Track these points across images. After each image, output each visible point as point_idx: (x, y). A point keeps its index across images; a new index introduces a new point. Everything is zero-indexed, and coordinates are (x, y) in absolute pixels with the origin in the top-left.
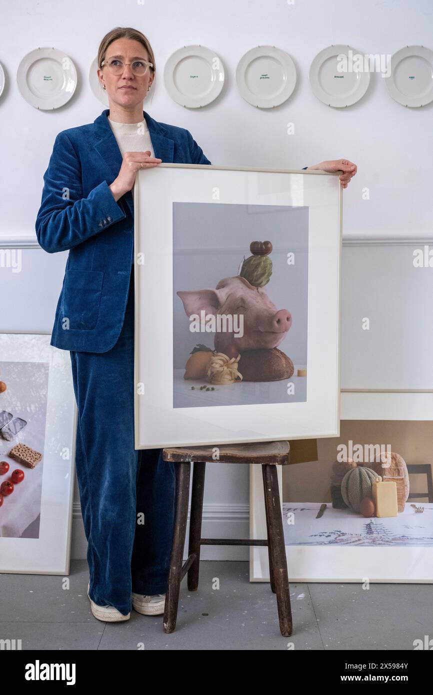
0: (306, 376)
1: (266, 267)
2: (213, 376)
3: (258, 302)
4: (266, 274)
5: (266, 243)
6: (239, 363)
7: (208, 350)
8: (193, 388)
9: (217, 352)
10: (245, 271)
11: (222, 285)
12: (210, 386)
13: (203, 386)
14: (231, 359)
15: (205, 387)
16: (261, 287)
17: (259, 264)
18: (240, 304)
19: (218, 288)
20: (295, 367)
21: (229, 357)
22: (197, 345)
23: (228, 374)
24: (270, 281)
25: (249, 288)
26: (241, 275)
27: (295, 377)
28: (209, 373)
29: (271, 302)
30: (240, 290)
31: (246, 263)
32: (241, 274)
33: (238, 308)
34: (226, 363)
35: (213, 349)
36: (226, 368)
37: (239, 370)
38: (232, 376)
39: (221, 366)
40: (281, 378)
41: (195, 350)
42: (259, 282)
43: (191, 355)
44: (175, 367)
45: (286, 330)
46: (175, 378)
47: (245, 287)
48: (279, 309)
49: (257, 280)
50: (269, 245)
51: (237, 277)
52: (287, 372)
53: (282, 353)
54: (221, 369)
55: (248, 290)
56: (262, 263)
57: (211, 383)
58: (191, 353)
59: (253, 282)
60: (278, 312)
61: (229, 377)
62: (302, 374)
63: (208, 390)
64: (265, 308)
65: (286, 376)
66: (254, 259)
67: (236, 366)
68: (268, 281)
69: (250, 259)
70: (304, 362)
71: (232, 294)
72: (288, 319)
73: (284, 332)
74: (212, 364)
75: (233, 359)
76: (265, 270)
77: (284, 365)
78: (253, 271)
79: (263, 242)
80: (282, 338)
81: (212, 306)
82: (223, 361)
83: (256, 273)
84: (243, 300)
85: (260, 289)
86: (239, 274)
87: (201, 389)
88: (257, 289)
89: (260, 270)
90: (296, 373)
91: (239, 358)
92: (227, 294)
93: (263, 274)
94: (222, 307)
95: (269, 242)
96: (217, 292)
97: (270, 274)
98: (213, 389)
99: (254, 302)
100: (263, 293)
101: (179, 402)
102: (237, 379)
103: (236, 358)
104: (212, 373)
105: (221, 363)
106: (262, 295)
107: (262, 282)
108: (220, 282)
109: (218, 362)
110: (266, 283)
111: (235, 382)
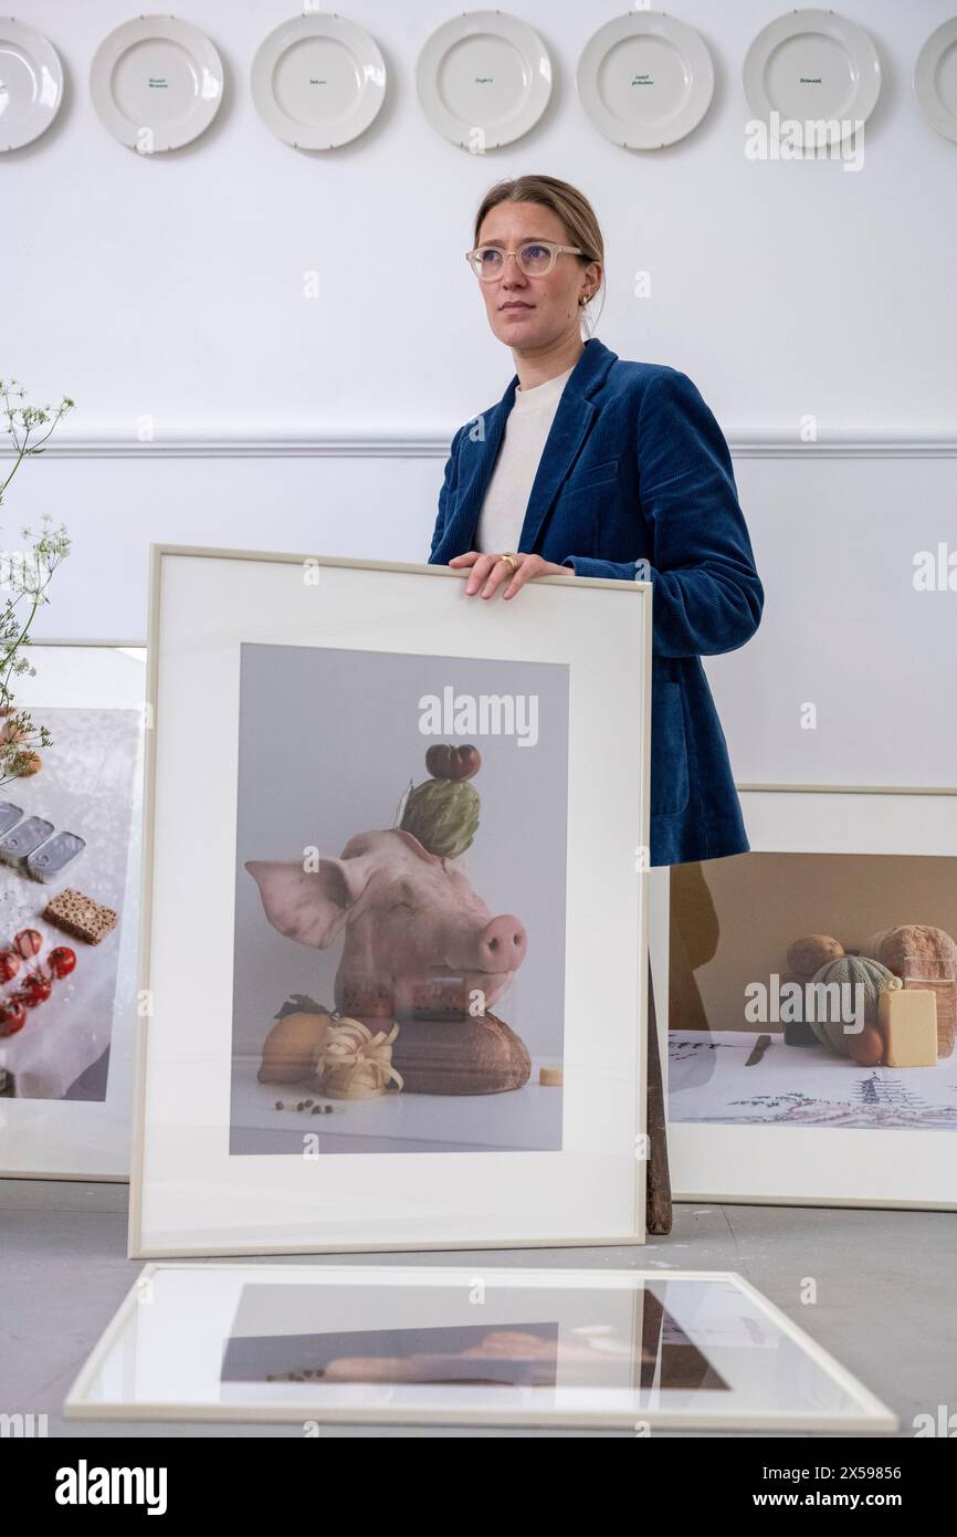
0: (561, 1085)
1: (465, 808)
2: (331, 1077)
3: (443, 895)
4: (464, 828)
5: (466, 751)
6: (394, 1046)
7: (320, 1010)
8: (279, 1106)
9: (341, 1017)
10: (412, 817)
11: (356, 849)
12: (322, 1102)
13: (304, 1101)
14: (374, 1035)
15: (309, 1104)
16: (452, 857)
17: (448, 800)
18: (401, 899)
19: (346, 857)
20: (533, 1060)
21: (371, 1032)
22: (292, 997)
23: (367, 1074)
24: (474, 843)
25: (422, 857)
26: (404, 825)
27: (532, 1086)
28: (320, 1069)
29: (474, 896)
30: (401, 863)
31: (418, 798)
32: (402, 824)
33: (393, 908)
34: (361, 1043)
35: (331, 1007)
36: (361, 1059)
37: (396, 1063)
38: (376, 1078)
39: (351, 1052)
40: (498, 1087)
41: (288, 1010)
42: (447, 844)
43: (278, 1020)
44: (237, 1051)
45: (513, 967)
46: (237, 1077)
47: (411, 856)
48: (494, 913)
49: (442, 840)
50: (472, 756)
51: (392, 831)
52: (515, 1074)
53: (501, 1024)
54: (350, 1060)
55: (421, 865)
56: (456, 798)
57: (324, 1093)
58: (276, 1017)
59: (432, 844)
60: (493, 921)
61: (370, 1081)
62: (547, 1079)
63: (316, 1111)
64: (461, 909)
65: (510, 1082)
66: (436, 786)
67: (387, 1052)
68: (469, 844)
69: (426, 787)
70: (558, 1049)
71: (379, 871)
72: (517, 939)
73: (506, 972)
74: (328, 1045)
75: (381, 1036)
76: (462, 818)
77: (508, 1056)
78: (434, 817)
79: (457, 746)
80: (502, 988)
81: (331, 899)
82: (355, 1038)
83: (439, 823)
84: (406, 887)
85: (449, 863)
86: (398, 824)
87: (300, 1107)
88: (443, 862)
89: (449, 817)
90: (535, 1076)
91: (394, 1034)
92: (367, 872)
93: (456, 827)
94: (355, 902)
95: (474, 748)
96: (344, 865)
97: (474, 826)
98: (329, 1110)
99: (435, 894)
100: (455, 873)
101: (244, 1140)
102: (391, 1086)
103: (388, 1033)
104: (328, 1067)
105: (351, 1042)
106: (454, 877)
107: (455, 844)
108: (349, 844)
109: (345, 1040)
110: (465, 849)
111: (385, 1093)
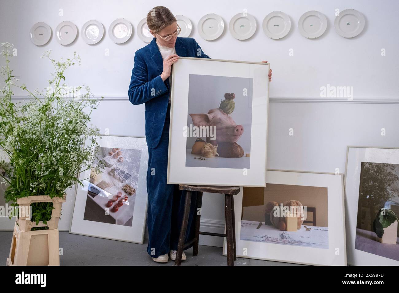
0: (250, 157)
1: (232, 105)
3: (227, 121)
4: (232, 108)
5: (232, 94)
6: (217, 148)
7: (203, 141)
8: (195, 158)
9: (207, 142)
10: (222, 106)
11: (211, 112)
12: (203, 158)
13: (200, 157)
14: (213, 146)
15: (201, 158)
16: (229, 114)
17: (228, 103)
18: (219, 121)
19: (209, 113)
20: (244, 152)
23: (212, 153)
25: (224, 114)
26: (220, 108)
27: (244, 157)
28: (203, 152)
29: (233, 121)
30: (219, 115)
31: (223, 103)
34: (211, 148)
35: (205, 141)
36: (211, 150)
37: (217, 151)
38: (214, 154)
39: (209, 149)
40: (237, 156)
41: (197, 141)
42: (229, 111)
43: (195, 143)
44: (187, 148)
45: (241, 134)
46: (187, 152)
47: (221, 113)
48: (237, 124)
49: (227, 111)
50: (234, 95)
51: (218, 109)
52: (241, 154)
53: (238, 145)
54: (209, 150)
55: (223, 115)
56: (230, 103)
57: (204, 156)
59: (225, 111)
60: (237, 126)
61: (212, 154)
62: (247, 156)
63: (202, 159)
64: (231, 123)
65: (240, 156)
66: (226, 101)
67: (216, 149)
68: (232, 112)
69: (224, 101)
70: (249, 150)
71: (215, 116)
72: (242, 130)
73: (239, 135)
74: (205, 147)
75: (215, 146)
76: (231, 107)
77: (239, 151)
78: (226, 106)
79: (231, 93)
80: (238, 139)
81: (206, 121)
83: (227, 108)
84: (220, 119)
85: (228, 115)
87: (199, 159)
88: (227, 115)
89: (229, 106)
90: (245, 155)
91: (217, 146)
92: (212, 116)
93: (230, 108)
94: (210, 122)
95: (234, 94)
96: (208, 115)
97: (234, 108)
98: (204, 159)
99: (225, 120)
100: (230, 117)
101: (188, 164)
102: (217, 156)
103: (216, 146)
104: (204, 152)
105: (209, 147)
106: (229, 118)
107: (230, 112)
108: (210, 111)
111: (215, 157)
